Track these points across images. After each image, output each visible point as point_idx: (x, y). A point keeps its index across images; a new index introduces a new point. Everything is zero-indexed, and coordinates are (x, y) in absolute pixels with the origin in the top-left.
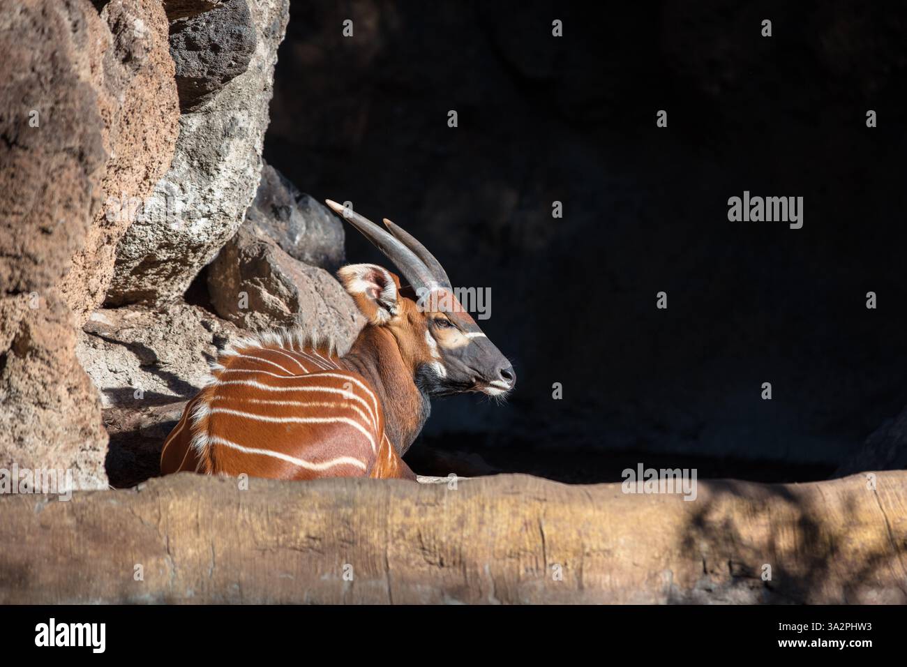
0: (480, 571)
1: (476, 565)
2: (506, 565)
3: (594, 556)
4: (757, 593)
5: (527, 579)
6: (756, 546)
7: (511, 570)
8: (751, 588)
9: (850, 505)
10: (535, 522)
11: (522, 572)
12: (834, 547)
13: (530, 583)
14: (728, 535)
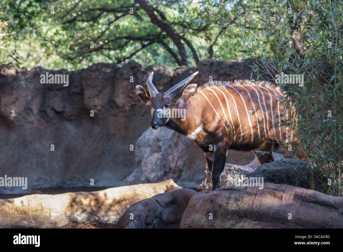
0: (29, 215)
1: (28, 213)
2: (35, 213)
3: (53, 210)
4: (88, 215)
5: (39, 216)
6: (87, 205)
7: (36, 214)
8: (87, 214)
9: (105, 195)
10: (40, 204)
11: (38, 214)
12: (103, 203)
13: (40, 216)
14: (81, 203)
